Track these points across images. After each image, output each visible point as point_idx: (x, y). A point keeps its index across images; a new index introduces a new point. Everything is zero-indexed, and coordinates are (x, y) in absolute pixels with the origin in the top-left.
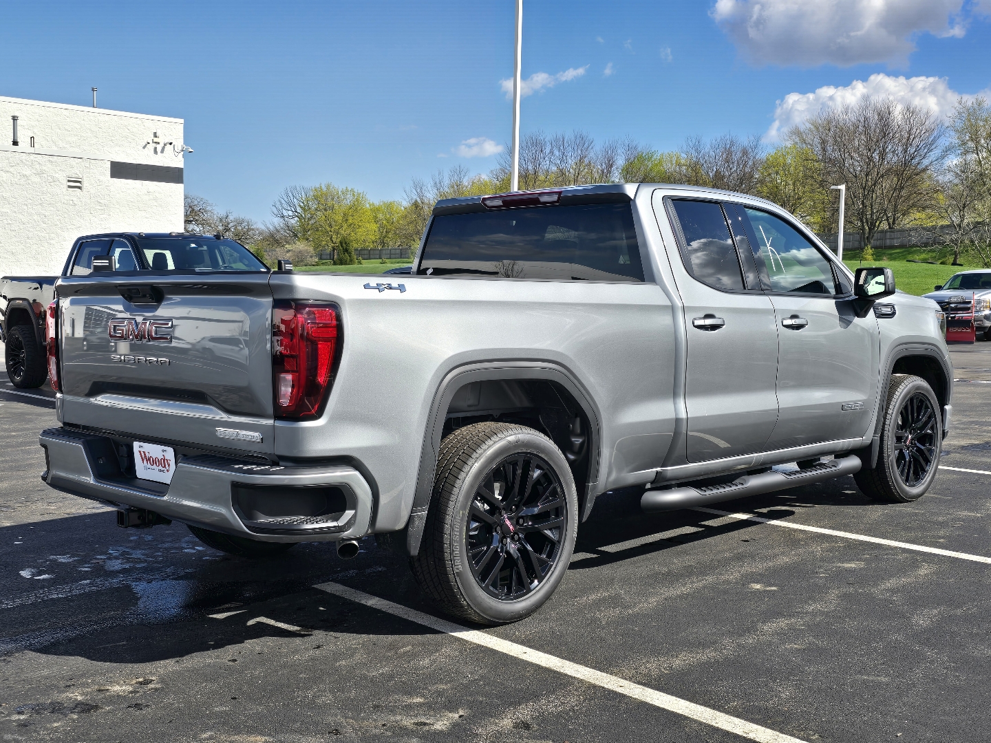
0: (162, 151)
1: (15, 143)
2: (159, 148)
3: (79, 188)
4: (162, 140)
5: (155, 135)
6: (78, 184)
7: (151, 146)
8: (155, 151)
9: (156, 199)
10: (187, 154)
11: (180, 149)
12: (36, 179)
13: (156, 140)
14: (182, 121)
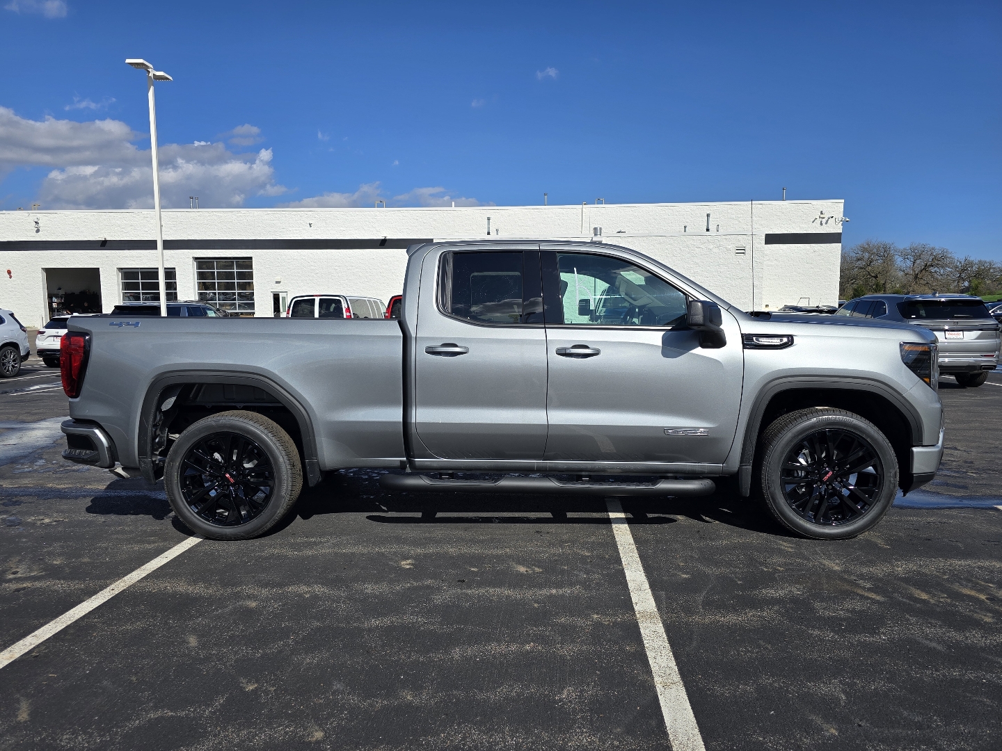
0: (826, 223)
1: (708, 230)
2: (824, 221)
3: (744, 253)
4: (826, 216)
5: (822, 213)
6: (743, 251)
7: (818, 221)
8: (821, 224)
9: (820, 255)
10: (845, 223)
11: (840, 220)
12: (716, 250)
13: (822, 216)
14: (843, 201)
